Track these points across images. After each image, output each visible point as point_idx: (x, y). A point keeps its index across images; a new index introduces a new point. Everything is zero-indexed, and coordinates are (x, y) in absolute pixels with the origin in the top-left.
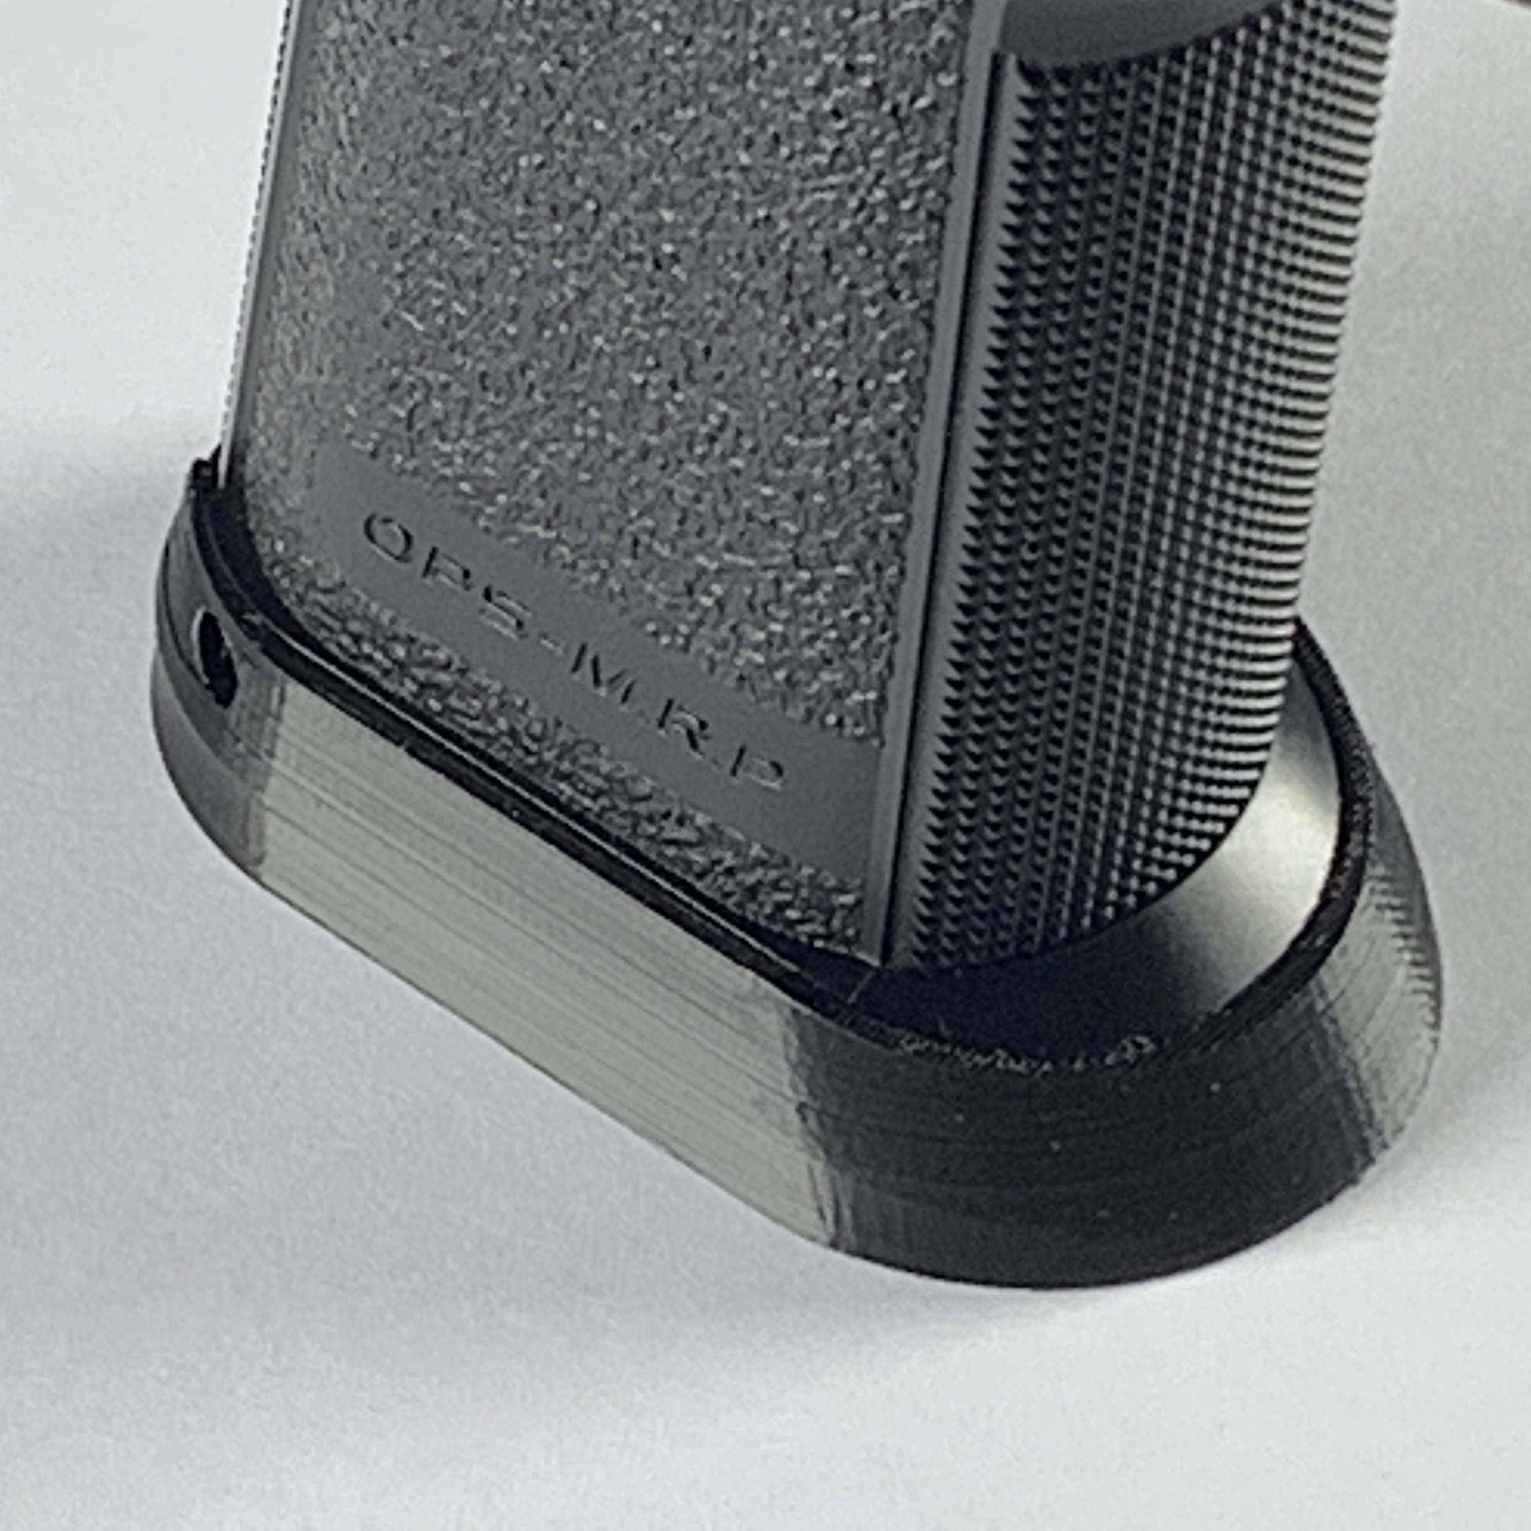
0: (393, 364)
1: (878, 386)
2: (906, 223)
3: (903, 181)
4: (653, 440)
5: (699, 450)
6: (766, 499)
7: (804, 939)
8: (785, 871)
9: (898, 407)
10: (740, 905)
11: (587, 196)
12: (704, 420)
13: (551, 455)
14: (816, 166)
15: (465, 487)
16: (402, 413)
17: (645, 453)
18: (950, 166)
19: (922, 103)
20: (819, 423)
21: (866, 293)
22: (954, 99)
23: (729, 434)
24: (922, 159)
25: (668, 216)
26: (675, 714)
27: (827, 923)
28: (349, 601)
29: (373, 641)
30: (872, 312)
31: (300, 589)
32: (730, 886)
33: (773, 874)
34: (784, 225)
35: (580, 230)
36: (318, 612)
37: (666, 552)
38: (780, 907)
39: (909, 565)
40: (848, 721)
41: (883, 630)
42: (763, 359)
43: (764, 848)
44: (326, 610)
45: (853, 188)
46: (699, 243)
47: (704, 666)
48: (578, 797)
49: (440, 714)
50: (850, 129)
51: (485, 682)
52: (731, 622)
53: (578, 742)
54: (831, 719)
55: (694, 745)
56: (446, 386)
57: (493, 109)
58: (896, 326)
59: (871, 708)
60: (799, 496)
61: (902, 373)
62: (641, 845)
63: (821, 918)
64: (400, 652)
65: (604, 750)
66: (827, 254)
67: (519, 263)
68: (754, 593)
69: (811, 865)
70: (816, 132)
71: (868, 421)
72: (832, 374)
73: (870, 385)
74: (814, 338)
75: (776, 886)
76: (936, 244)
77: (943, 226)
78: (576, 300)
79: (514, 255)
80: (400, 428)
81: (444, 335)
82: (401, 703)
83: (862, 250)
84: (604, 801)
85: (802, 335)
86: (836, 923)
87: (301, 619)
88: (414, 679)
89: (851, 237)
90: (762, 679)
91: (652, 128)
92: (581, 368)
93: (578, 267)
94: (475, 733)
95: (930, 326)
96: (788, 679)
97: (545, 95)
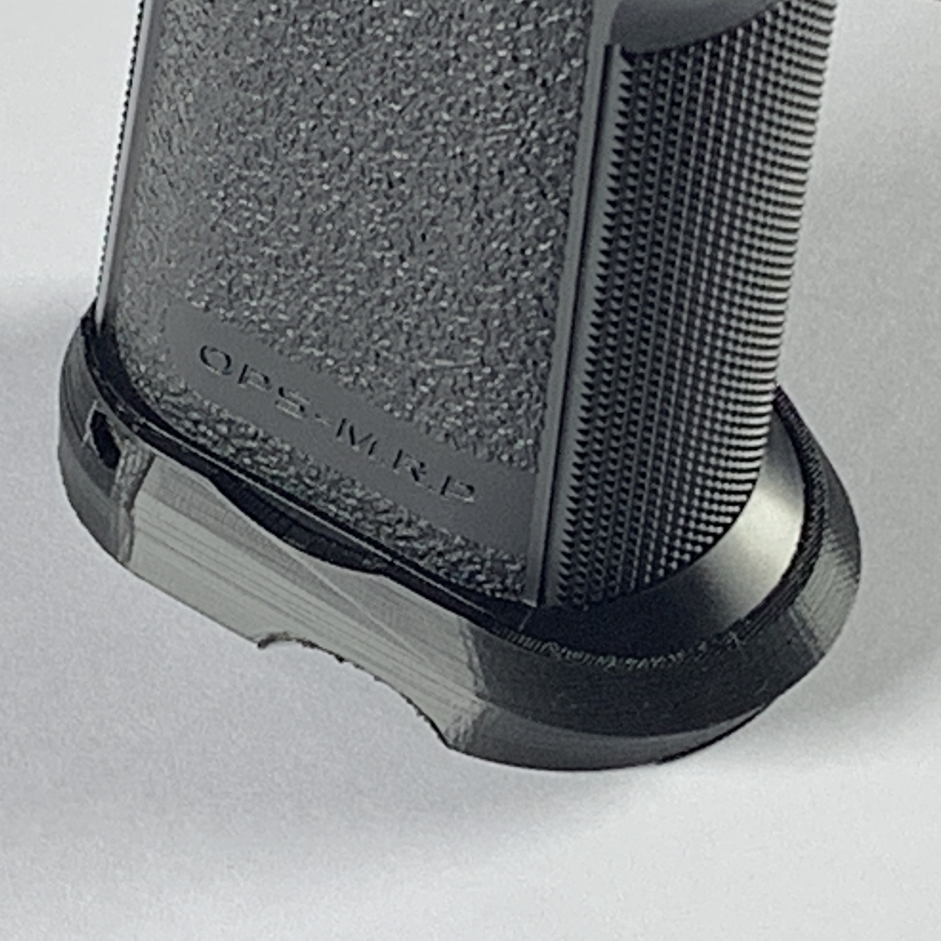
0: (218, 253)
1: (535, 252)
2: (552, 152)
3: (549, 127)
4: (388, 293)
5: (418, 297)
6: (463, 325)
7: (488, 593)
8: (476, 551)
9: (547, 265)
10: (448, 574)
11: (344, 145)
12: (422, 279)
13: (322, 305)
14: (493, 120)
15: (266, 326)
16: (224, 283)
17: (384, 301)
18: (579, 116)
19: (561, 77)
20: (497, 277)
21: (526, 195)
22: (581, 73)
23: (438, 286)
24: (561, 112)
25: (397, 154)
26: (404, 461)
27: (502, 583)
28: (190, 400)
29: (206, 424)
30: (530, 207)
31: (158, 394)
32: (440, 562)
33: (468, 554)
34: (473, 157)
35: (341, 166)
36: (170, 408)
37: (398, 360)
38: (472, 574)
39: (554, 360)
40: (516, 458)
41: (538, 400)
42: (460, 238)
43: (463, 538)
44: (174, 406)
45: (518, 132)
46: (418, 171)
47: (423, 429)
48: (341, 513)
49: (252, 467)
50: (514, 96)
51: (280, 446)
52: (441, 401)
53: (341, 479)
54: (505, 458)
55: (417, 479)
56: (253, 265)
57: (282, 94)
58: (546, 215)
59: (530, 450)
60: (484, 322)
61: (549, 244)
62: (383, 540)
63: (498, 579)
64: (224, 429)
65: (358, 484)
66: (501, 173)
67: (299, 187)
68: (455, 383)
69: (492, 547)
70: (494, 99)
71: (527, 274)
72: (504, 247)
73: (529, 252)
74: (493, 225)
75: (470, 561)
76: (569, 163)
77: (574, 152)
78: (338, 209)
79: (298, 183)
80: (223, 293)
81: (251, 235)
82: (225, 460)
83: (522, 170)
84: (359, 515)
85: (485, 223)
86: (509, 582)
87: (159, 412)
88: (233, 446)
89: (516, 163)
90: (461, 435)
91: (386, 102)
92: (340, 251)
93: (339, 189)
94: (273, 477)
95: (566, 213)
96: (477, 434)
97: (316, 84)
